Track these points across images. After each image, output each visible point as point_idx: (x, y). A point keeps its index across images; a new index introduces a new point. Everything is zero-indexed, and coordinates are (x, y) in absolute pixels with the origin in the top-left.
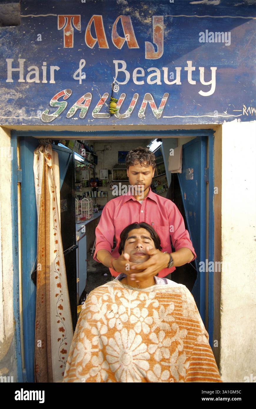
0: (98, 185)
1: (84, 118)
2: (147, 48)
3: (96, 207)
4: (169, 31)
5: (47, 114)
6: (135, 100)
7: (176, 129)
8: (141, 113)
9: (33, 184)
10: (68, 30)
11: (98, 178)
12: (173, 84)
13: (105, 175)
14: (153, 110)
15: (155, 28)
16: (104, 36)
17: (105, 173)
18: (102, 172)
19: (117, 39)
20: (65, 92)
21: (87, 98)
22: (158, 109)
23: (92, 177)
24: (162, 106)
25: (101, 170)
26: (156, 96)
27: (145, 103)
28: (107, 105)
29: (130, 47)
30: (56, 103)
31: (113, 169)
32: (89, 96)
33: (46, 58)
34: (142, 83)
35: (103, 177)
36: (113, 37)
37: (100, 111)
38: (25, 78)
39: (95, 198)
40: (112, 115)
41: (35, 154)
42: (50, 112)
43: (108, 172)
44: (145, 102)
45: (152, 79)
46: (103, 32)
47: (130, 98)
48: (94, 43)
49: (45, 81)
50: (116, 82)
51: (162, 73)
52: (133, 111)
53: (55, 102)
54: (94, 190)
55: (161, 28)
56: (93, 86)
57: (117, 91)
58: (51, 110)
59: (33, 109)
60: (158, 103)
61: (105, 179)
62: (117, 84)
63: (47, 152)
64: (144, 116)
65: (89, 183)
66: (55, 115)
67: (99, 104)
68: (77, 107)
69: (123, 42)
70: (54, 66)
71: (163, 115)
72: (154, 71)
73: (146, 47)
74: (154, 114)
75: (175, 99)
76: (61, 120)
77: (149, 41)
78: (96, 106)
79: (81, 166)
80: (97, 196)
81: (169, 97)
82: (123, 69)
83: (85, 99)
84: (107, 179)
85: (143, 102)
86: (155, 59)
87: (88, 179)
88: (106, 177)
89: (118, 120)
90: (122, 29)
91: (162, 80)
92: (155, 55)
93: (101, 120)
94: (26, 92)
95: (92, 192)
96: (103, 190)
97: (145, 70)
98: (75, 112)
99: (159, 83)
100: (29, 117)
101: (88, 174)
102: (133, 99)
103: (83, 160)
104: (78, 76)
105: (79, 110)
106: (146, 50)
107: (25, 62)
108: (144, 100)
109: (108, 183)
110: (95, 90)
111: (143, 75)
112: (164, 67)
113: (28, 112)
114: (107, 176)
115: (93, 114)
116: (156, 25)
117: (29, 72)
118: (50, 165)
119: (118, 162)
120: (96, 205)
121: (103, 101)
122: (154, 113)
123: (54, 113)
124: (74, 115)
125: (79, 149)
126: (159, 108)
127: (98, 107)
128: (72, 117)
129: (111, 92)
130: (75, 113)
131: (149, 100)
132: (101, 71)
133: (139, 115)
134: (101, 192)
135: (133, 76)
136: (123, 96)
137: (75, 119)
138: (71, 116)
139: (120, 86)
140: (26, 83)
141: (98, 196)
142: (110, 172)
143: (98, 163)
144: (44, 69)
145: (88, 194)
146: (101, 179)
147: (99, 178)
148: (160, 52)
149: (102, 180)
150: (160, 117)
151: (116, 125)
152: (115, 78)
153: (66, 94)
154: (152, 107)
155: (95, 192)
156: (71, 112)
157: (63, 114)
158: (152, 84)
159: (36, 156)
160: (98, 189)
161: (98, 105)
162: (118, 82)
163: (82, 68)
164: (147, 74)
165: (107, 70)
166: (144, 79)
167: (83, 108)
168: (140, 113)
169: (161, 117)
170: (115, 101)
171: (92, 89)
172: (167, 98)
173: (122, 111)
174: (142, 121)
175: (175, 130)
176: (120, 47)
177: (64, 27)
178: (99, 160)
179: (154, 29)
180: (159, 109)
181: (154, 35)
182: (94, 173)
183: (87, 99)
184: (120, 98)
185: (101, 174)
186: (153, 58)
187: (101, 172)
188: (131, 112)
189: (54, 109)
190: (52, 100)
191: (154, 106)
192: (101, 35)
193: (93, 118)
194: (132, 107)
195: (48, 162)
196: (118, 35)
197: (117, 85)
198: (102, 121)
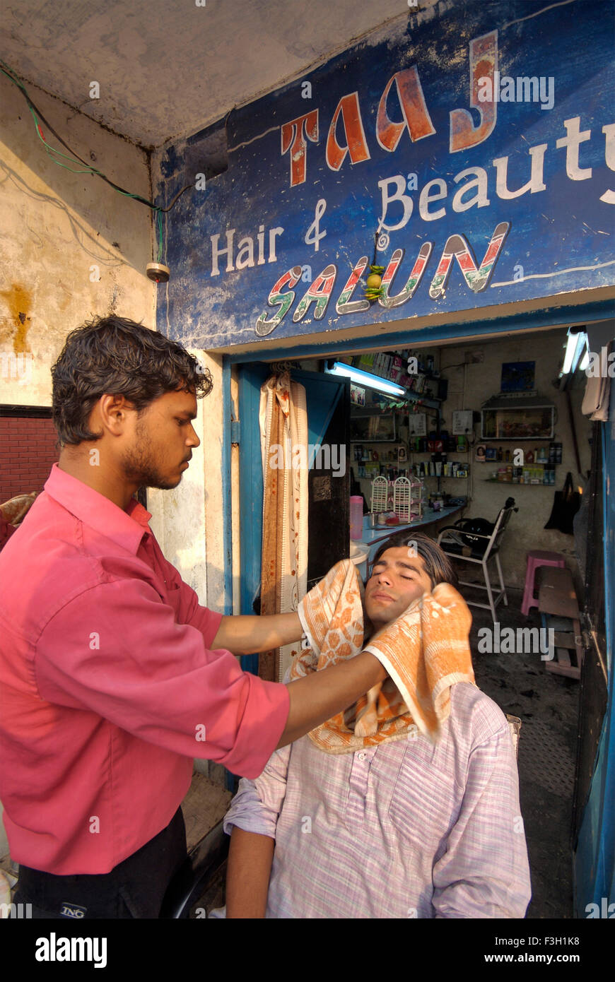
0: (445, 448)
1: (322, 318)
2: (455, 125)
3: (440, 498)
4: (512, 62)
5: (264, 321)
6: (423, 259)
7: (542, 308)
8: (437, 288)
9: (258, 446)
10: (296, 150)
11: (447, 432)
12: (521, 194)
13: (465, 425)
14: (464, 273)
15: (474, 70)
16: (360, 135)
17: (466, 419)
18: (457, 418)
19: (388, 131)
20: (291, 275)
21: (328, 277)
22: (478, 267)
23: (433, 428)
24: (490, 258)
25: (455, 413)
26: (475, 238)
27: (447, 260)
28: (364, 282)
29: (415, 139)
30: (278, 298)
31: (484, 409)
32: (331, 270)
33: (262, 217)
34: (442, 213)
35: (459, 429)
36: (379, 129)
37: (351, 298)
38: (234, 264)
39: (439, 477)
40: (373, 303)
41: (262, 393)
42: (269, 317)
43: (472, 416)
44: (447, 258)
45: (466, 198)
46: (359, 125)
47: (413, 257)
48: (341, 159)
49: (262, 261)
50: (382, 229)
51: (492, 175)
52: (418, 285)
53: (275, 296)
54: (437, 458)
55: (490, 63)
56: (338, 249)
57: (385, 248)
58: (270, 311)
59: (245, 315)
60: (478, 254)
61: (463, 433)
62: (385, 231)
63: (279, 387)
64: (443, 291)
65: (425, 443)
66: (275, 321)
67: (349, 284)
68: (310, 298)
69: (400, 132)
70: (276, 228)
71: (490, 280)
72: (471, 177)
73: (451, 125)
74: (468, 283)
75: (525, 233)
76: (284, 327)
77: (460, 107)
78: (344, 290)
79: (397, 405)
80: (443, 473)
81: (509, 232)
82: (399, 196)
83: (324, 279)
84: (469, 433)
85: (442, 259)
86: (475, 145)
87: (425, 434)
88: (467, 430)
89: (385, 311)
90: (399, 103)
91: (492, 194)
92: (473, 137)
93: (353, 316)
94: (235, 287)
95: (432, 464)
96: (459, 461)
97: (449, 180)
98: (306, 309)
99: (486, 203)
100: (240, 330)
101: (424, 423)
102: (419, 257)
103: (402, 392)
104: (312, 236)
105: (314, 303)
106: (451, 132)
107: (235, 234)
108: (444, 254)
109: (473, 443)
110: (342, 256)
111: (444, 193)
112: (498, 158)
113: (238, 322)
114: (470, 426)
115: (337, 307)
116: (478, 60)
117: (240, 250)
118: (286, 411)
119: (499, 390)
120: (439, 493)
121: (356, 275)
122: (467, 281)
123: (274, 317)
124: (305, 314)
125: (388, 370)
126: (482, 264)
127: (347, 291)
128: (302, 319)
129: (372, 254)
130: (307, 311)
131: (457, 252)
132: (354, 213)
133: (432, 292)
134: (454, 464)
135: (421, 203)
136: (398, 255)
137: (306, 322)
138: (300, 317)
139: (392, 234)
140: (236, 271)
141: (445, 473)
142: (476, 418)
143: (449, 396)
144: (261, 237)
145: (422, 469)
146: (454, 433)
147: (449, 431)
148: (488, 124)
149: (457, 436)
150: (483, 287)
151: (380, 322)
152: (381, 219)
153: (292, 276)
154: (462, 266)
155: (439, 465)
156: (300, 310)
157: (287, 317)
158: (465, 211)
159: (263, 394)
160: (445, 456)
161: (347, 287)
162: (386, 228)
163: (319, 218)
164: (452, 189)
165: (366, 207)
166: (447, 203)
167: (320, 298)
168: (434, 287)
169: (486, 287)
170: (377, 272)
171: (338, 256)
172: (504, 235)
173: (394, 289)
174: (437, 306)
175: (540, 311)
176: (393, 147)
177: (291, 147)
178: (451, 389)
179: (474, 73)
180: (481, 267)
181: (471, 88)
182: (438, 421)
183: (327, 279)
184: (391, 262)
185: (454, 421)
186: (470, 145)
187: (454, 417)
188: (414, 287)
189: (274, 310)
190: (271, 293)
191: (468, 264)
192: (356, 134)
193: (339, 315)
194: (416, 275)
195: (283, 406)
196: (390, 121)
197: (385, 235)
198: (354, 319)
